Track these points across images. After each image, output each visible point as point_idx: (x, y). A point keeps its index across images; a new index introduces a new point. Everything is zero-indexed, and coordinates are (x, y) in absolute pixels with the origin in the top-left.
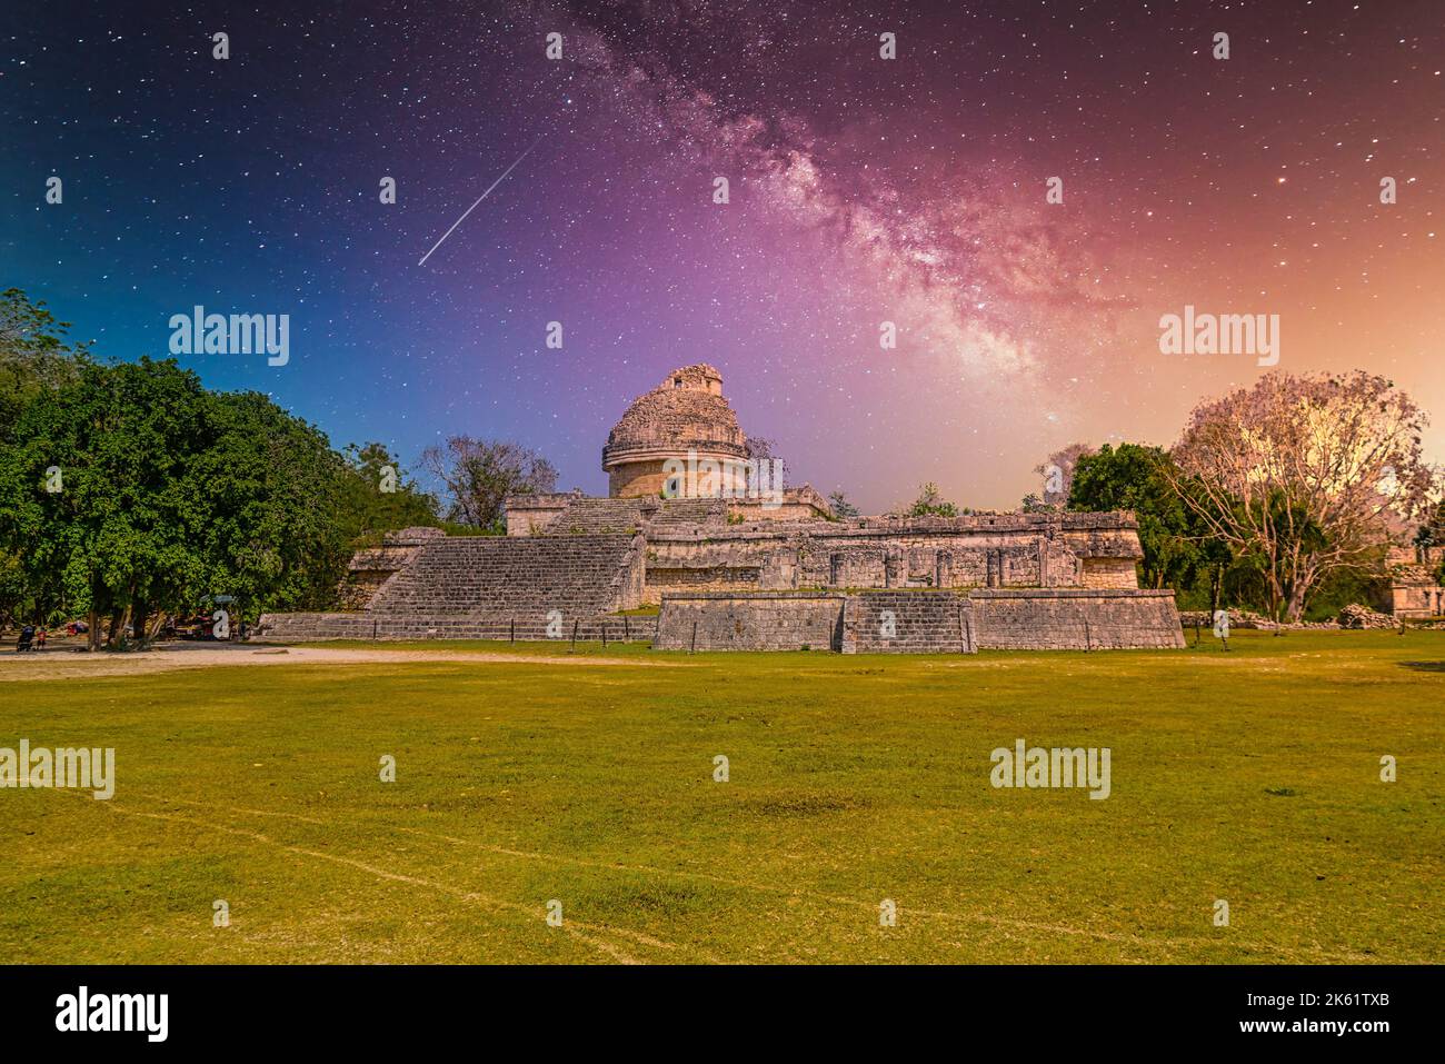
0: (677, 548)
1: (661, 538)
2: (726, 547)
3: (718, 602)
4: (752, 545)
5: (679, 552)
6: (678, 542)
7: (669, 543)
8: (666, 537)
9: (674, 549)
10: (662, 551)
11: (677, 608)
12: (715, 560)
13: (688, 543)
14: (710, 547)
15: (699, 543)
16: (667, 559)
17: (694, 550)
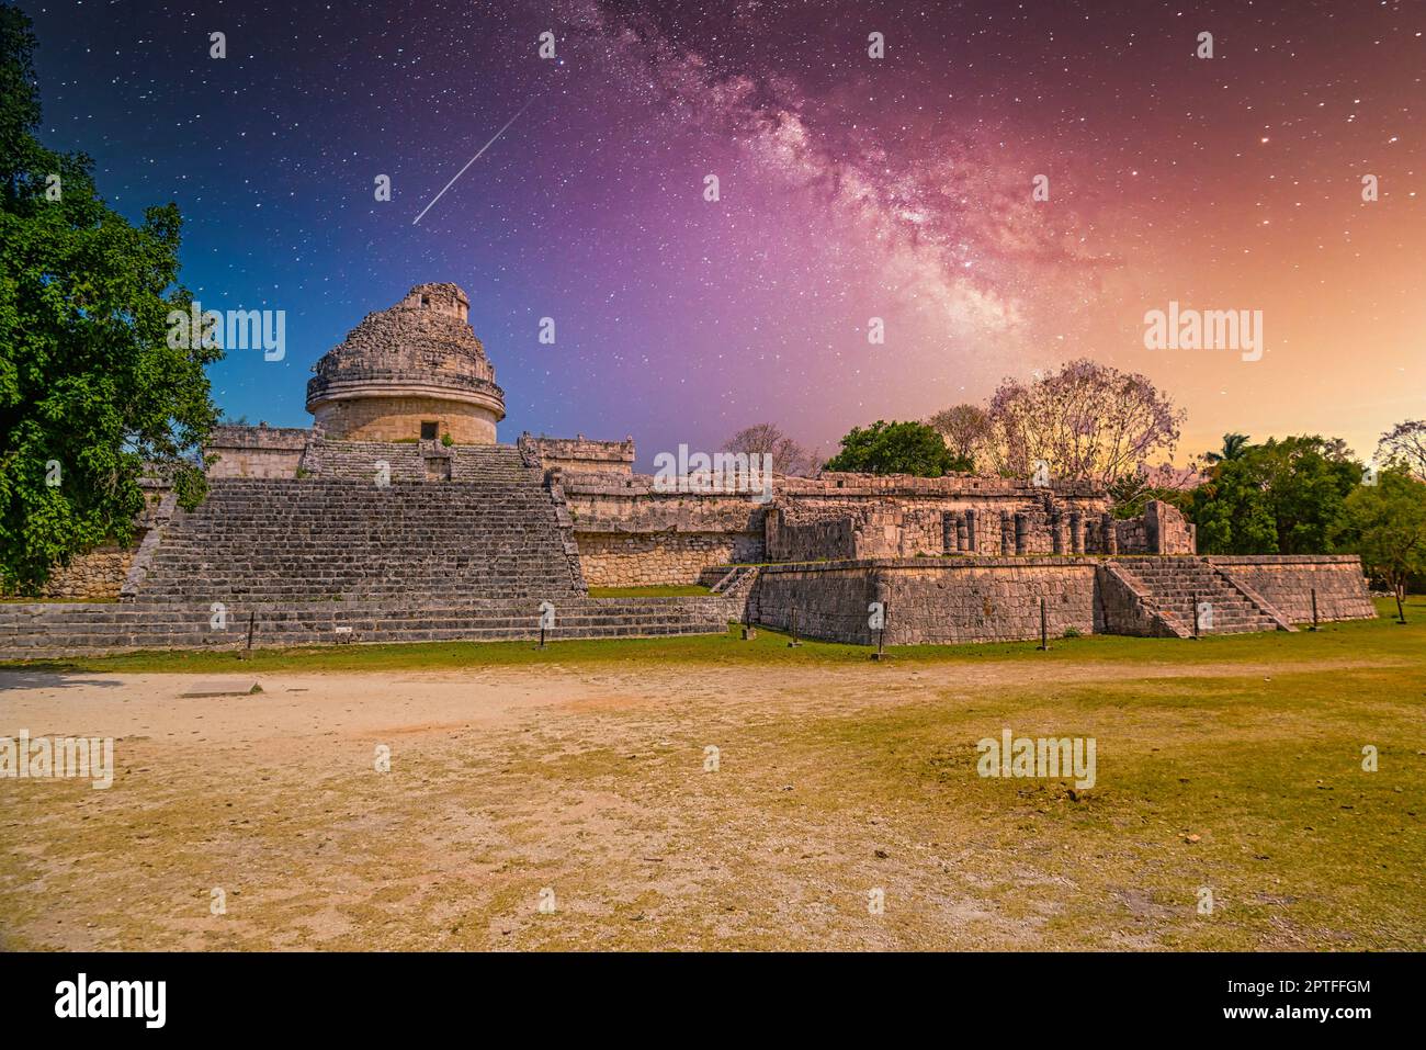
0: (604, 504)
1: (583, 489)
2: (673, 505)
3: (957, 572)
4: (706, 503)
5: (609, 509)
6: (604, 496)
7: (592, 497)
8: (590, 489)
9: (600, 505)
10: (583, 508)
11: (906, 580)
12: (660, 522)
13: (618, 498)
14: (651, 504)
15: (634, 499)
16: (592, 519)
17: (628, 507)
